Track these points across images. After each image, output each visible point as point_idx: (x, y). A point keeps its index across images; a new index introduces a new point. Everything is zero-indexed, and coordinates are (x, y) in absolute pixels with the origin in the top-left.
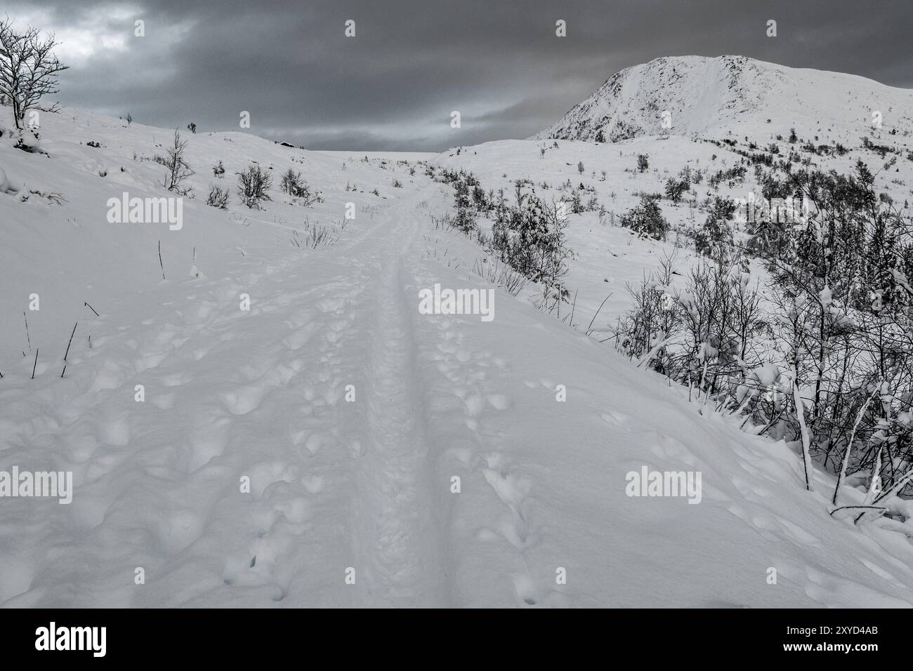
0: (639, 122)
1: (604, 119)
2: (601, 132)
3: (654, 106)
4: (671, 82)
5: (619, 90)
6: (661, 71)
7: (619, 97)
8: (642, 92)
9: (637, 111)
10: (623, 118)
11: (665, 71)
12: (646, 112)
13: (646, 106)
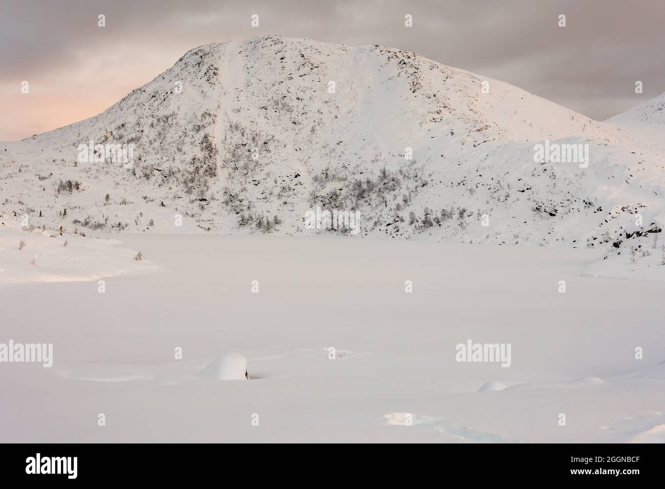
0: (265, 128)
1: (203, 116)
2: (206, 137)
3: (284, 105)
4: (302, 72)
5: (215, 74)
6: (280, 55)
7: (217, 86)
8: (254, 80)
9: (254, 111)
10: (235, 118)
11: (287, 55)
12: (271, 112)
13: (268, 103)
